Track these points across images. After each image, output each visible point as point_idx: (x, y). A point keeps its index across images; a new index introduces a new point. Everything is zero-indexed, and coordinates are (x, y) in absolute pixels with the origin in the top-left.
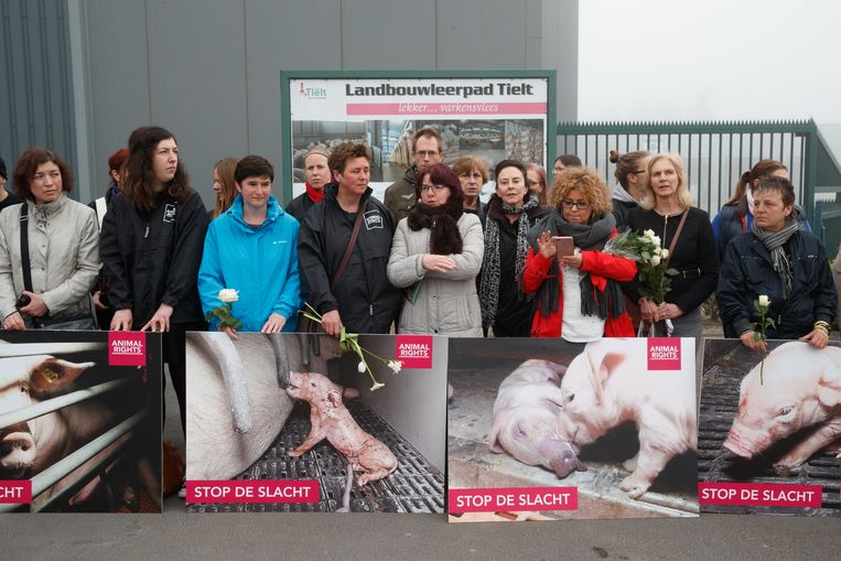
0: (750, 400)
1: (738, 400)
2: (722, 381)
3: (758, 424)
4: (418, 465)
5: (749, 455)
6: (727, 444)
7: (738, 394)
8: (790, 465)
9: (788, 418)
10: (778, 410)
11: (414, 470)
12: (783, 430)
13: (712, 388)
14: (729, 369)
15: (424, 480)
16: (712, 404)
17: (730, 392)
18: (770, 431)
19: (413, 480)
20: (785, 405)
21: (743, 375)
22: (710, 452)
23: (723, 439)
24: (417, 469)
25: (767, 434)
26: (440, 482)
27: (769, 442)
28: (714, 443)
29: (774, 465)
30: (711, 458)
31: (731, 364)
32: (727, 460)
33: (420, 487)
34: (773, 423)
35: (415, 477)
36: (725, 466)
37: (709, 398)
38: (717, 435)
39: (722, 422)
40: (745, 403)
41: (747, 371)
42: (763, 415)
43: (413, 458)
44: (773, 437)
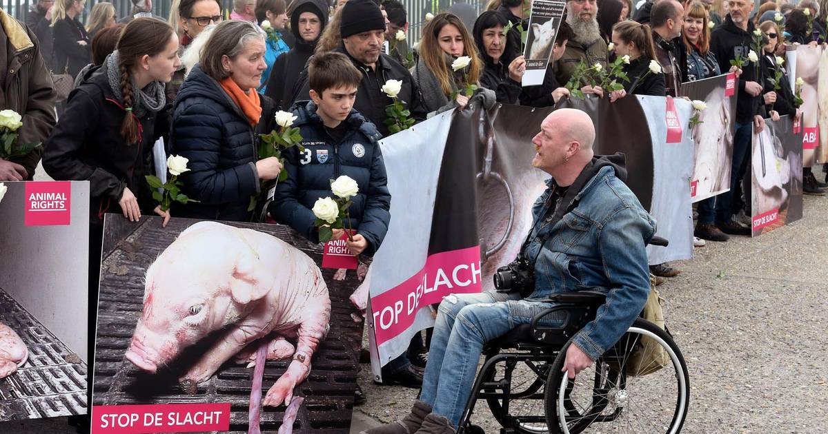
0: (157, 296)
1: (142, 295)
2: (125, 270)
3: (165, 326)
4: (54, 353)
5: (153, 368)
6: (129, 354)
7: (143, 288)
8: (198, 379)
9: (198, 319)
10: (186, 308)
11: (49, 360)
12: (192, 334)
13: (113, 280)
14: (132, 255)
15: (62, 373)
16: (113, 302)
17: (133, 284)
18: (177, 335)
19: (49, 374)
20: (194, 302)
21: (149, 262)
22: (110, 366)
23: (125, 347)
24: (53, 359)
25: (174, 340)
26: (82, 374)
27: (175, 350)
28: (114, 353)
29: (181, 380)
30: (111, 373)
31: (135, 248)
32: (129, 375)
33: (56, 382)
34: (180, 325)
35: (51, 370)
36: (126, 383)
37: (109, 293)
38: (119, 342)
39: (124, 324)
40: (150, 298)
41: (153, 257)
42: (170, 316)
43: (48, 345)
44: (181, 344)
